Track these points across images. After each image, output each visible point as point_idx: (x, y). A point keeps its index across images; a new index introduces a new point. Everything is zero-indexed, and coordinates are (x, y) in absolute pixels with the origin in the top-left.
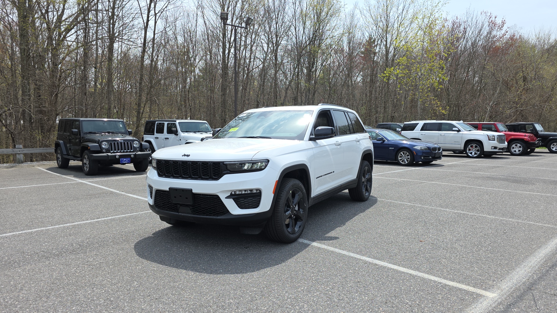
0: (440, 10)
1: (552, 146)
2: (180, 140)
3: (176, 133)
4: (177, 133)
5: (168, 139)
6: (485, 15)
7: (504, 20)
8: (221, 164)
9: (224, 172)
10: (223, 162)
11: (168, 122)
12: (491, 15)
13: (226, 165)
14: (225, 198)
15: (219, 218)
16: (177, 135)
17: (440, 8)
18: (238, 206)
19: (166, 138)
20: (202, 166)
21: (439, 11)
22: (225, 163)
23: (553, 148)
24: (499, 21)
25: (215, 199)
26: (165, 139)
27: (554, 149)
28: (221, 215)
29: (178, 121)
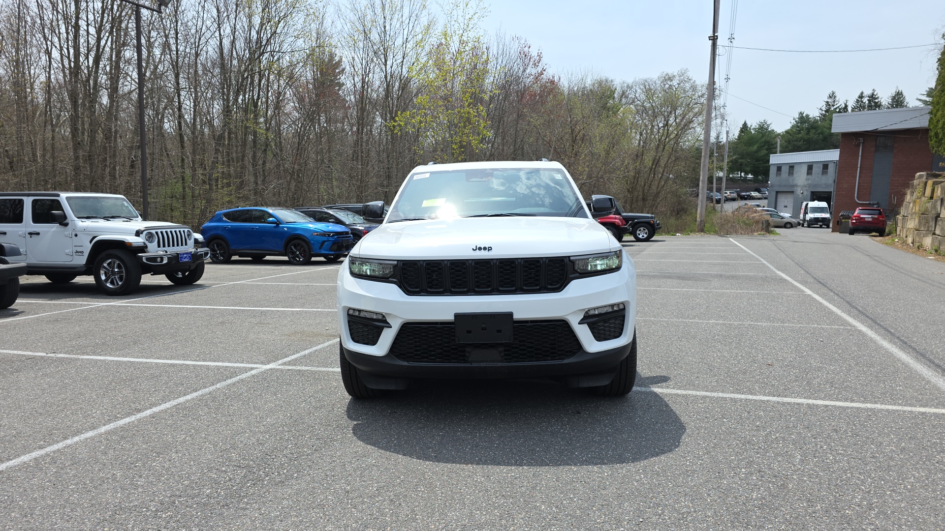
0: (476, 26)
1: (638, 232)
2: (76, 235)
3: (62, 221)
4: (67, 221)
5: (38, 234)
6: (518, 41)
7: (540, 52)
8: (566, 260)
9: (570, 276)
10: (569, 257)
11: (32, 198)
12: (526, 43)
13: (573, 262)
14: (579, 324)
15: (566, 361)
16: (66, 225)
17: (476, 22)
18: (594, 336)
19: (30, 234)
20: (526, 267)
21: (475, 28)
22: (572, 258)
23: (639, 234)
24: (534, 53)
25: (560, 327)
26: (29, 236)
27: (640, 236)
28: (568, 357)
29: (63, 196)
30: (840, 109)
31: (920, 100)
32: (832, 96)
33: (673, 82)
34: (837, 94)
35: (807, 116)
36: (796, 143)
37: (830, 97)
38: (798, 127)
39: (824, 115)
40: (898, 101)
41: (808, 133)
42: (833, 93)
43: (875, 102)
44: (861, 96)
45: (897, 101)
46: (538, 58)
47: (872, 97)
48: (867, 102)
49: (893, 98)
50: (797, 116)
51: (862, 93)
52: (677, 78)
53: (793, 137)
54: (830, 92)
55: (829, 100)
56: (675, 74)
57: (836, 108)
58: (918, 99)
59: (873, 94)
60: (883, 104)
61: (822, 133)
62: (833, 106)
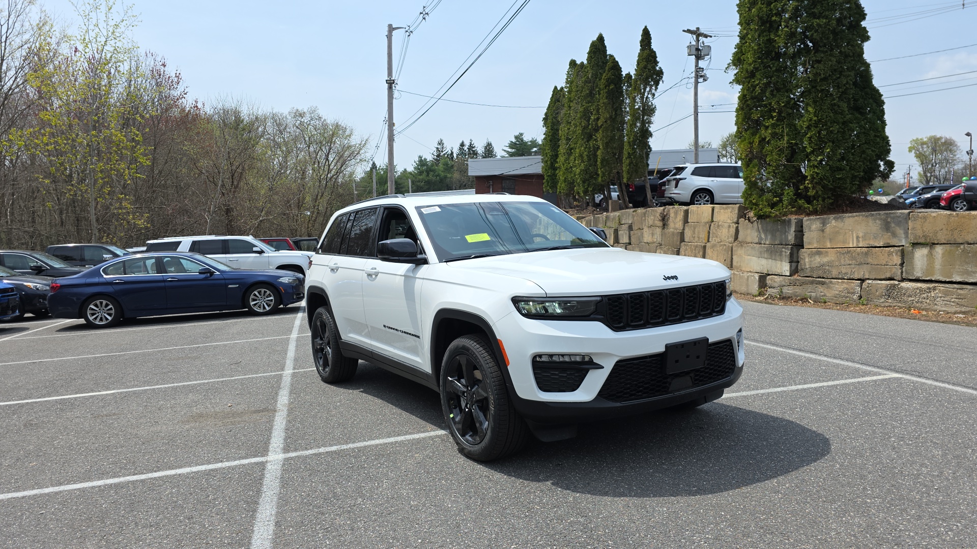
6: (153, 58)
30: (448, 155)
31: (505, 151)
32: (441, 143)
33: (304, 118)
34: (444, 141)
35: (425, 159)
36: (418, 184)
37: (439, 144)
38: (419, 169)
39: (436, 160)
40: (489, 152)
41: (428, 175)
42: (441, 141)
43: (473, 151)
44: (462, 145)
45: (489, 150)
46: (176, 79)
47: (471, 147)
48: (467, 150)
49: (486, 148)
50: (417, 159)
51: (463, 142)
52: (308, 115)
53: (416, 178)
54: (438, 139)
55: (439, 147)
56: (305, 110)
57: (445, 154)
58: (503, 150)
59: (471, 144)
60: (479, 152)
61: (438, 175)
62: (442, 151)
